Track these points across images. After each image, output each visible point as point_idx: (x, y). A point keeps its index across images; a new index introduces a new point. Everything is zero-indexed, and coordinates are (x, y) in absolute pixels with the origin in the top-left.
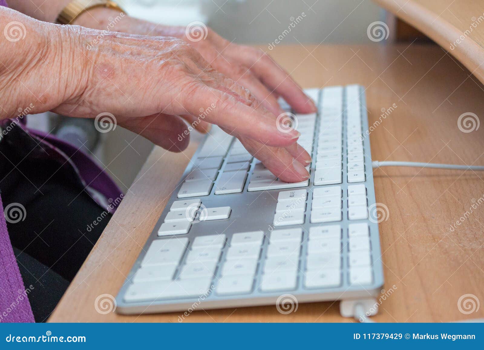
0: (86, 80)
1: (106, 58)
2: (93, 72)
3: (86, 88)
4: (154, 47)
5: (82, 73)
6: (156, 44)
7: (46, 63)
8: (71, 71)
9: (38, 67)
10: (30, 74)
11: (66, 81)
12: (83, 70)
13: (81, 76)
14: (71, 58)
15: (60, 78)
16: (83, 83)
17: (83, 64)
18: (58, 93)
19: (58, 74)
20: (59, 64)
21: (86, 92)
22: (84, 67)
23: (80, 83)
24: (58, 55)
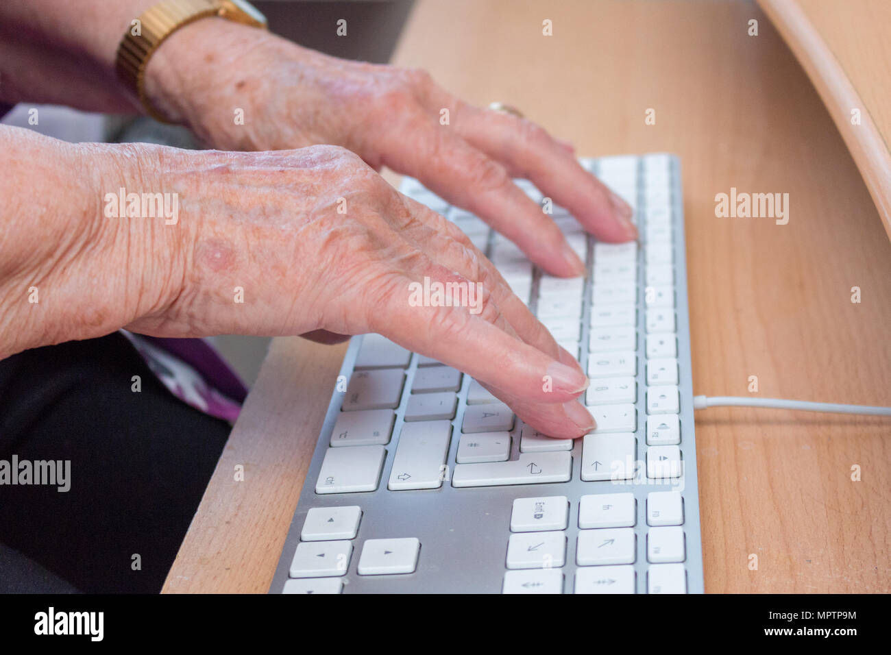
0: (182, 276)
1: (217, 229)
2: (194, 261)
3: (182, 290)
4: (304, 187)
5: (172, 262)
6: (307, 179)
7: (99, 249)
8: (149, 261)
9: (82, 259)
10: (68, 272)
11: (140, 281)
12: (172, 257)
13: (171, 269)
14: (149, 234)
15: (127, 277)
16: (176, 282)
17: (172, 244)
18: (126, 306)
19: (123, 270)
20: (124, 248)
21: (181, 298)
22: (175, 250)
23: (168, 282)
24: (122, 230)
